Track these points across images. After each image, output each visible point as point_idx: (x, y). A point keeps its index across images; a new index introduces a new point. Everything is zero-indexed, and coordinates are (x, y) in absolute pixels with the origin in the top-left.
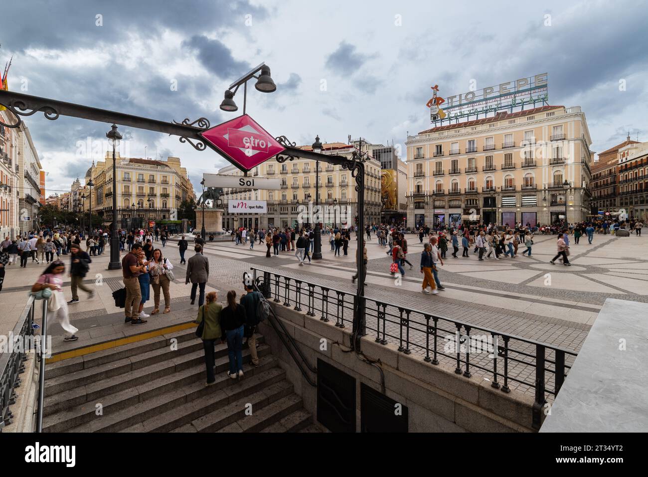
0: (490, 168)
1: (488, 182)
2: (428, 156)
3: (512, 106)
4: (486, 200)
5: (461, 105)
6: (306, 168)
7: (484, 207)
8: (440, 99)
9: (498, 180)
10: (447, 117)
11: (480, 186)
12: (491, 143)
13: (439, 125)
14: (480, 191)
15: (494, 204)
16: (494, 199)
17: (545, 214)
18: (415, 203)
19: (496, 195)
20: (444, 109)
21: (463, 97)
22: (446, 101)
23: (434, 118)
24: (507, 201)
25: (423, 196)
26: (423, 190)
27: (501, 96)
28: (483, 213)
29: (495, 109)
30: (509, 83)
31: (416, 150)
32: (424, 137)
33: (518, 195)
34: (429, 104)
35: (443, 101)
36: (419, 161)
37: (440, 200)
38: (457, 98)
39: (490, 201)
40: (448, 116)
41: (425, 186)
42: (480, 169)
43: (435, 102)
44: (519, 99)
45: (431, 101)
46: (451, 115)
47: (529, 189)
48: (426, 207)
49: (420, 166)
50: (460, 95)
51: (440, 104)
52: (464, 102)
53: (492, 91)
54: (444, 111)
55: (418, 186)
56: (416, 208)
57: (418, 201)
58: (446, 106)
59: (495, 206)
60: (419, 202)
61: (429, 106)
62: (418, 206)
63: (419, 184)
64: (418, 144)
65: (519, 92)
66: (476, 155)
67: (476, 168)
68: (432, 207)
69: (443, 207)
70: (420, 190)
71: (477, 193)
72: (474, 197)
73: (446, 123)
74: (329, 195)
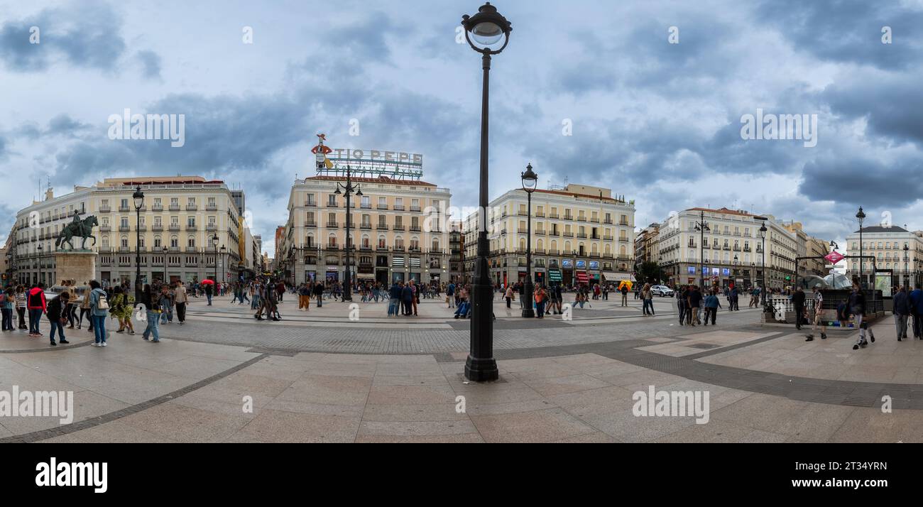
0: (382, 227)
1: (380, 240)
2: (320, 205)
3: (395, 174)
4: (379, 258)
5: (347, 160)
6: (157, 205)
7: (377, 266)
8: (327, 148)
9: (391, 240)
10: (334, 168)
11: (374, 244)
12: (384, 203)
13: (324, 174)
14: (374, 249)
15: (385, 264)
16: (385, 259)
17: (426, 275)
18: (306, 257)
19: (388, 255)
20: (331, 159)
21: (351, 152)
22: (333, 152)
23: (320, 166)
24: (398, 261)
25: (316, 249)
26: (315, 242)
27: (386, 162)
28: (377, 272)
29: (380, 171)
30: (393, 153)
31: (307, 197)
32: (312, 183)
33: (406, 256)
34: (315, 150)
35: (330, 151)
36: (311, 210)
37: (332, 256)
38: (346, 152)
39: (383, 261)
40: (336, 166)
41: (317, 238)
42: (374, 227)
43: (321, 150)
44: (401, 169)
45: (316, 148)
46: (338, 167)
47: (415, 251)
48: (318, 262)
49: (311, 215)
50: (348, 150)
51: (327, 153)
52: (352, 157)
53: (379, 155)
54: (331, 161)
55: (309, 238)
56: (306, 264)
57: (309, 255)
58: (333, 157)
59: (387, 266)
60: (309, 257)
61: (315, 153)
62: (309, 261)
63: (309, 235)
64: (311, 190)
65: (401, 163)
66: (370, 213)
67: (371, 225)
68: (324, 263)
69: (337, 264)
70: (311, 242)
71: (370, 251)
72: (368, 255)
73: (332, 174)
74: (173, 241)
